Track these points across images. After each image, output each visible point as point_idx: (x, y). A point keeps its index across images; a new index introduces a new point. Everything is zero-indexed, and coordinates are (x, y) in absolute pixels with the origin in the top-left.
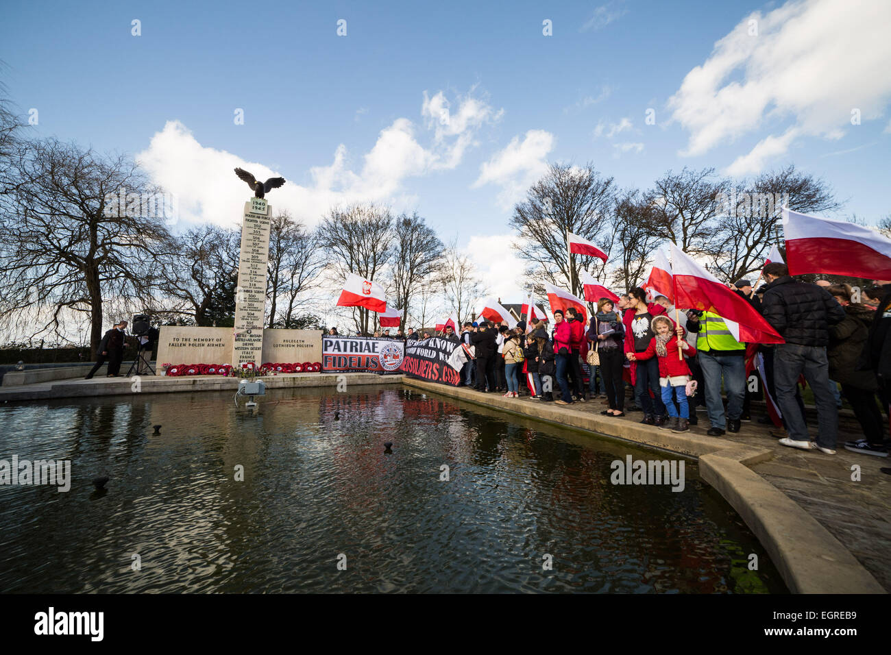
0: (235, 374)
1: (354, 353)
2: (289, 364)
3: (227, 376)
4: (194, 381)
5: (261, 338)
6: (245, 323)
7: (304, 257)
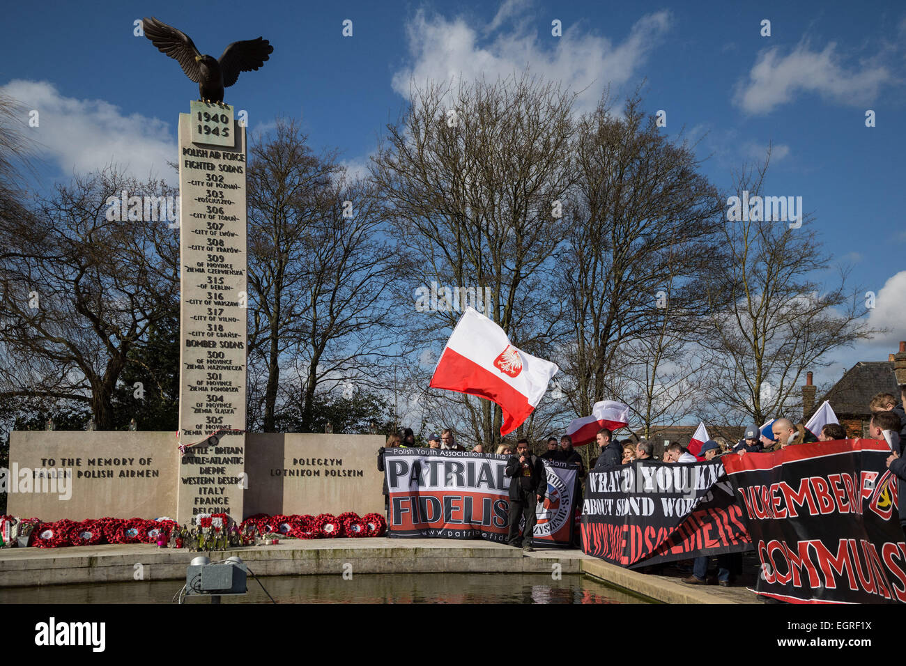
0: (182, 541)
1: (454, 487)
2: (308, 517)
3: (164, 546)
4: (92, 559)
5: (242, 455)
6: (202, 419)
7: (340, 250)
